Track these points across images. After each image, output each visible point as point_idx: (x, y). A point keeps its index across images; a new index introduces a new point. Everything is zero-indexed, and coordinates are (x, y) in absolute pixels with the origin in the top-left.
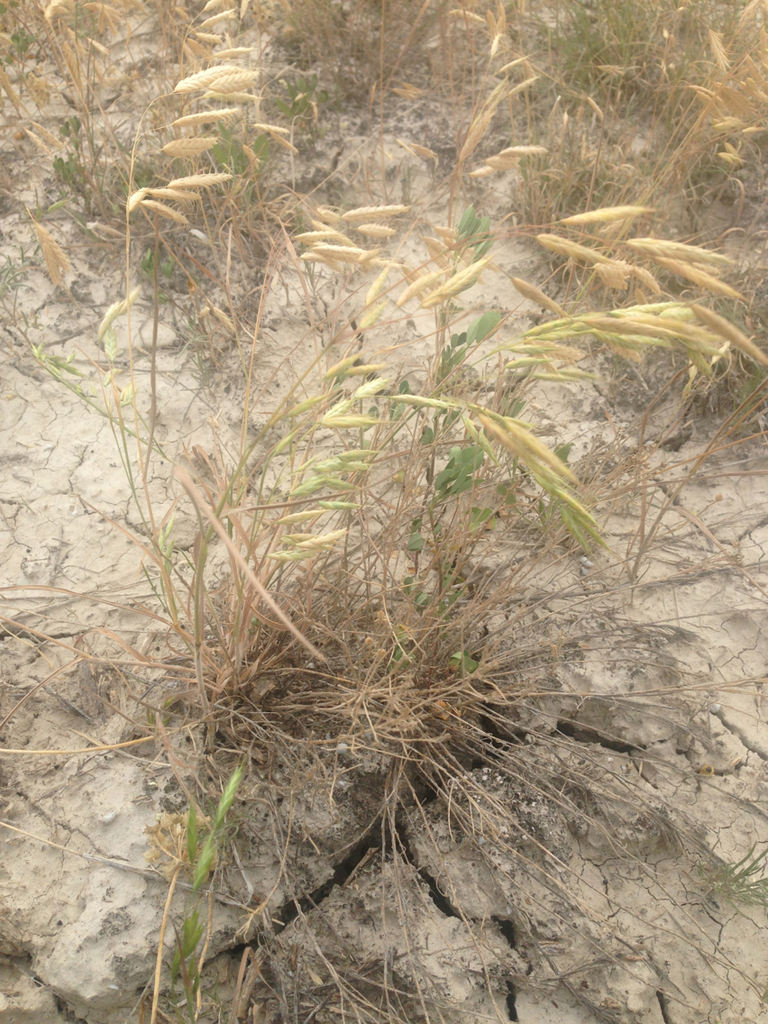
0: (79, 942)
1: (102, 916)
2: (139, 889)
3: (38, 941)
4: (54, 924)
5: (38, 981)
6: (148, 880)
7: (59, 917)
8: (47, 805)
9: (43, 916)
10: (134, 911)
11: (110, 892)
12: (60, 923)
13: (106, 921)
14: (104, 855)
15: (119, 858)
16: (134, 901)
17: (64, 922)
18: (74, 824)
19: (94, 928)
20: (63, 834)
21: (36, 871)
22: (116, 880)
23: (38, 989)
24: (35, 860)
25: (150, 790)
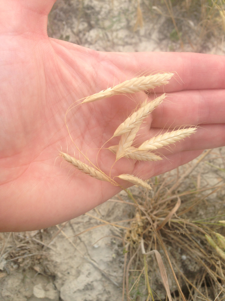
0: (75, 290)
1: (85, 283)
2: (99, 277)
3: (59, 275)
4: (66, 272)
5: (55, 288)
6: (103, 275)
7: (69, 271)
8: (75, 227)
9: (64, 267)
10: (95, 284)
11: (89, 274)
12: (68, 273)
13: (86, 286)
14: (91, 258)
15: (95, 261)
16: (96, 281)
17: (70, 274)
18: (83, 239)
19: (81, 287)
20: (78, 241)
21: (66, 250)
22: (92, 270)
23: (55, 291)
24: (66, 246)
25: (112, 243)
